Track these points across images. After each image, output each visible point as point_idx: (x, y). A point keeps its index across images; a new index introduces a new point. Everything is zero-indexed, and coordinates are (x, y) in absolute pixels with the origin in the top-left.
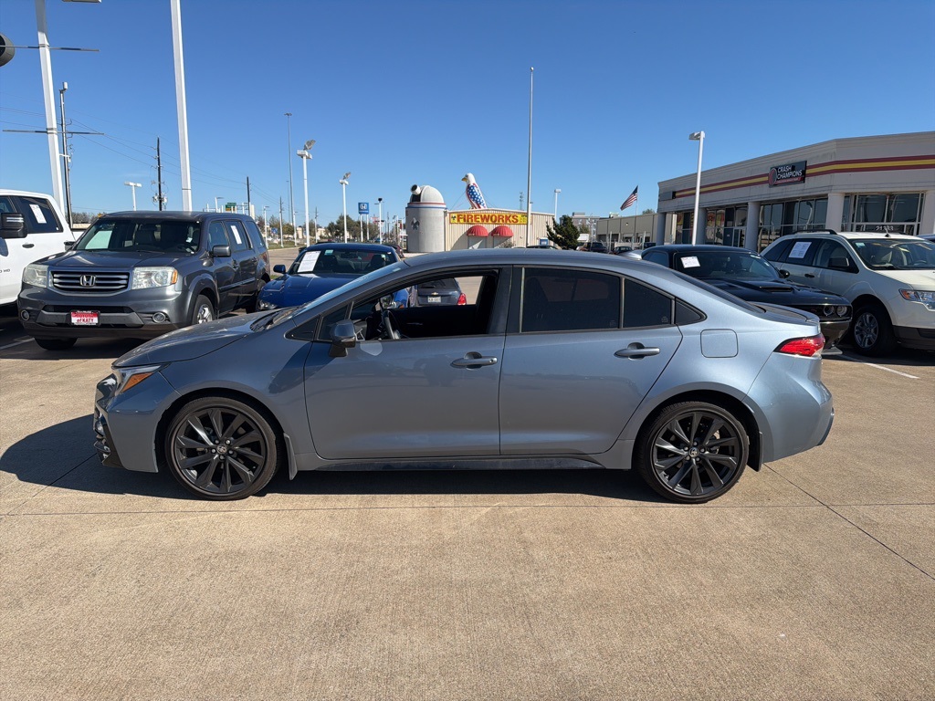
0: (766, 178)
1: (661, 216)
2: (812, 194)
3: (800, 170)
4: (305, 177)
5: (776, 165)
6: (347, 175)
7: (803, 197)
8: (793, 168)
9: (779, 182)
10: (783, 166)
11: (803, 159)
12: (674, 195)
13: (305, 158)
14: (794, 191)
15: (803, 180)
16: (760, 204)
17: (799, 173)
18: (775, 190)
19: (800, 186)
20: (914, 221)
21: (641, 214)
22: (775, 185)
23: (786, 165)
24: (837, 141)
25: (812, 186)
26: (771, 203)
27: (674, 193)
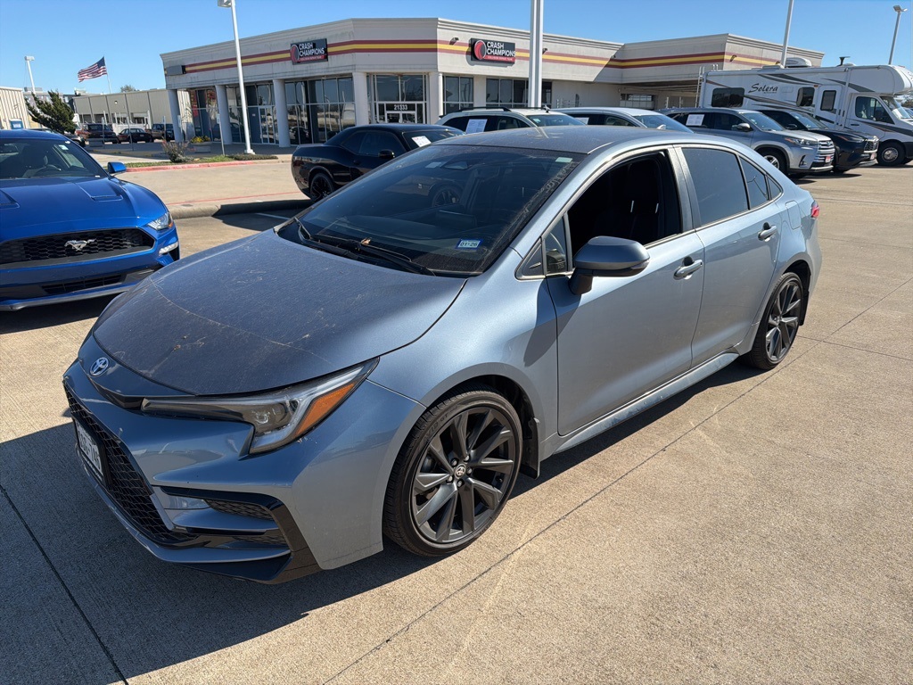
0: (288, 55)
1: (172, 93)
2: (337, 73)
3: (322, 49)
5: (296, 41)
7: (327, 76)
8: (314, 47)
9: (302, 59)
10: (304, 43)
11: (322, 37)
12: (184, 70)
14: (318, 69)
15: (326, 58)
16: (285, 82)
17: (321, 51)
18: (299, 67)
19: (323, 65)
20: (422, 100)
21: (118, 91)
22: (299, 62)
23: (306, 43)
24: (354, 20)
25: (336, 64)
26: (295, 81)
27: (184, 67)
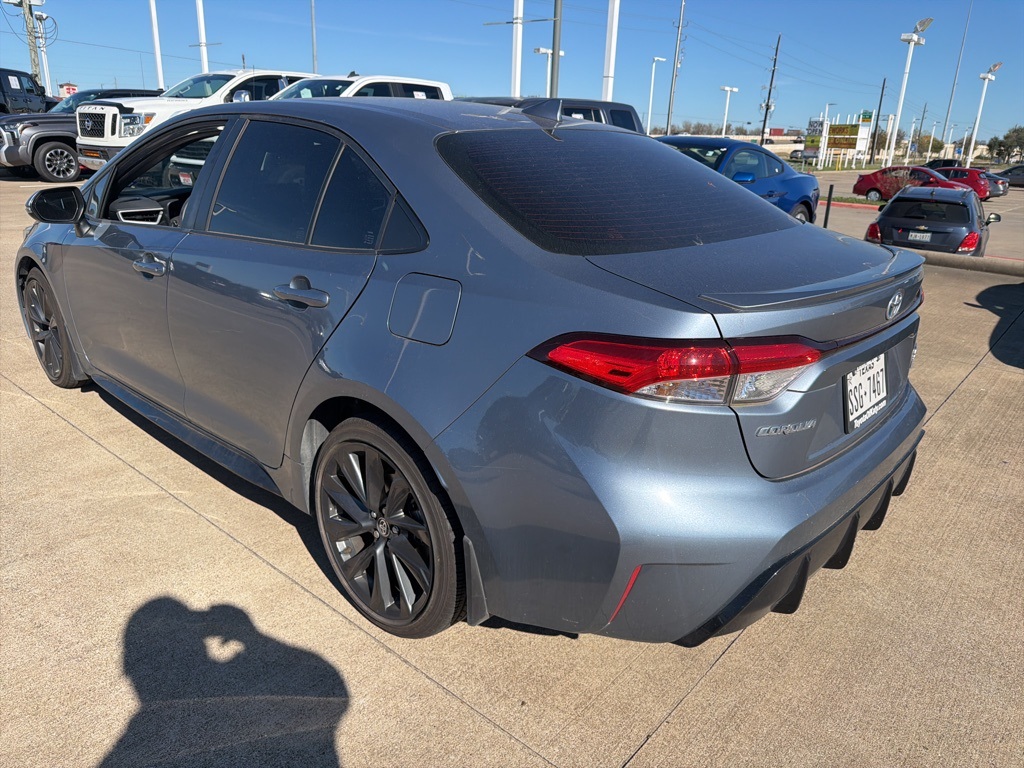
4: (907, 70)
6: (995, 66)
13: (912, 44)
